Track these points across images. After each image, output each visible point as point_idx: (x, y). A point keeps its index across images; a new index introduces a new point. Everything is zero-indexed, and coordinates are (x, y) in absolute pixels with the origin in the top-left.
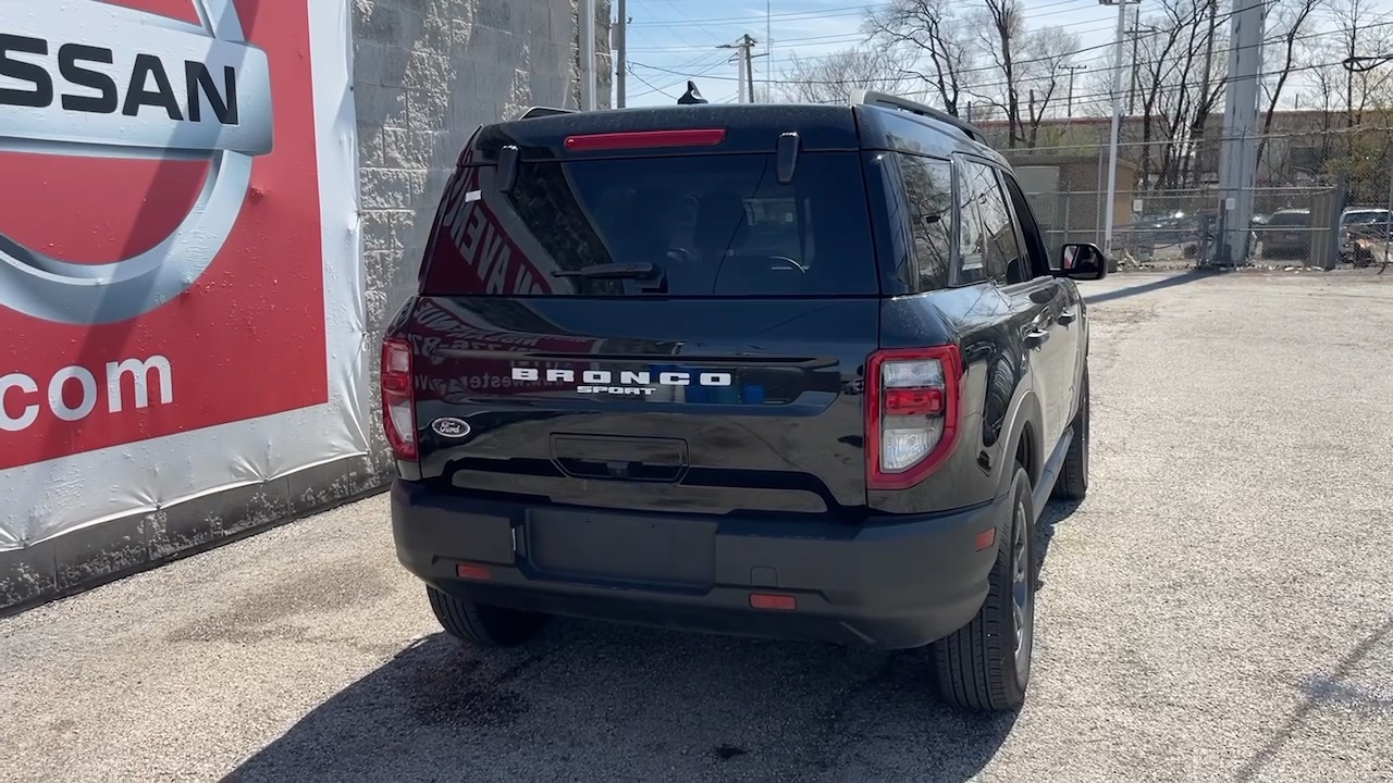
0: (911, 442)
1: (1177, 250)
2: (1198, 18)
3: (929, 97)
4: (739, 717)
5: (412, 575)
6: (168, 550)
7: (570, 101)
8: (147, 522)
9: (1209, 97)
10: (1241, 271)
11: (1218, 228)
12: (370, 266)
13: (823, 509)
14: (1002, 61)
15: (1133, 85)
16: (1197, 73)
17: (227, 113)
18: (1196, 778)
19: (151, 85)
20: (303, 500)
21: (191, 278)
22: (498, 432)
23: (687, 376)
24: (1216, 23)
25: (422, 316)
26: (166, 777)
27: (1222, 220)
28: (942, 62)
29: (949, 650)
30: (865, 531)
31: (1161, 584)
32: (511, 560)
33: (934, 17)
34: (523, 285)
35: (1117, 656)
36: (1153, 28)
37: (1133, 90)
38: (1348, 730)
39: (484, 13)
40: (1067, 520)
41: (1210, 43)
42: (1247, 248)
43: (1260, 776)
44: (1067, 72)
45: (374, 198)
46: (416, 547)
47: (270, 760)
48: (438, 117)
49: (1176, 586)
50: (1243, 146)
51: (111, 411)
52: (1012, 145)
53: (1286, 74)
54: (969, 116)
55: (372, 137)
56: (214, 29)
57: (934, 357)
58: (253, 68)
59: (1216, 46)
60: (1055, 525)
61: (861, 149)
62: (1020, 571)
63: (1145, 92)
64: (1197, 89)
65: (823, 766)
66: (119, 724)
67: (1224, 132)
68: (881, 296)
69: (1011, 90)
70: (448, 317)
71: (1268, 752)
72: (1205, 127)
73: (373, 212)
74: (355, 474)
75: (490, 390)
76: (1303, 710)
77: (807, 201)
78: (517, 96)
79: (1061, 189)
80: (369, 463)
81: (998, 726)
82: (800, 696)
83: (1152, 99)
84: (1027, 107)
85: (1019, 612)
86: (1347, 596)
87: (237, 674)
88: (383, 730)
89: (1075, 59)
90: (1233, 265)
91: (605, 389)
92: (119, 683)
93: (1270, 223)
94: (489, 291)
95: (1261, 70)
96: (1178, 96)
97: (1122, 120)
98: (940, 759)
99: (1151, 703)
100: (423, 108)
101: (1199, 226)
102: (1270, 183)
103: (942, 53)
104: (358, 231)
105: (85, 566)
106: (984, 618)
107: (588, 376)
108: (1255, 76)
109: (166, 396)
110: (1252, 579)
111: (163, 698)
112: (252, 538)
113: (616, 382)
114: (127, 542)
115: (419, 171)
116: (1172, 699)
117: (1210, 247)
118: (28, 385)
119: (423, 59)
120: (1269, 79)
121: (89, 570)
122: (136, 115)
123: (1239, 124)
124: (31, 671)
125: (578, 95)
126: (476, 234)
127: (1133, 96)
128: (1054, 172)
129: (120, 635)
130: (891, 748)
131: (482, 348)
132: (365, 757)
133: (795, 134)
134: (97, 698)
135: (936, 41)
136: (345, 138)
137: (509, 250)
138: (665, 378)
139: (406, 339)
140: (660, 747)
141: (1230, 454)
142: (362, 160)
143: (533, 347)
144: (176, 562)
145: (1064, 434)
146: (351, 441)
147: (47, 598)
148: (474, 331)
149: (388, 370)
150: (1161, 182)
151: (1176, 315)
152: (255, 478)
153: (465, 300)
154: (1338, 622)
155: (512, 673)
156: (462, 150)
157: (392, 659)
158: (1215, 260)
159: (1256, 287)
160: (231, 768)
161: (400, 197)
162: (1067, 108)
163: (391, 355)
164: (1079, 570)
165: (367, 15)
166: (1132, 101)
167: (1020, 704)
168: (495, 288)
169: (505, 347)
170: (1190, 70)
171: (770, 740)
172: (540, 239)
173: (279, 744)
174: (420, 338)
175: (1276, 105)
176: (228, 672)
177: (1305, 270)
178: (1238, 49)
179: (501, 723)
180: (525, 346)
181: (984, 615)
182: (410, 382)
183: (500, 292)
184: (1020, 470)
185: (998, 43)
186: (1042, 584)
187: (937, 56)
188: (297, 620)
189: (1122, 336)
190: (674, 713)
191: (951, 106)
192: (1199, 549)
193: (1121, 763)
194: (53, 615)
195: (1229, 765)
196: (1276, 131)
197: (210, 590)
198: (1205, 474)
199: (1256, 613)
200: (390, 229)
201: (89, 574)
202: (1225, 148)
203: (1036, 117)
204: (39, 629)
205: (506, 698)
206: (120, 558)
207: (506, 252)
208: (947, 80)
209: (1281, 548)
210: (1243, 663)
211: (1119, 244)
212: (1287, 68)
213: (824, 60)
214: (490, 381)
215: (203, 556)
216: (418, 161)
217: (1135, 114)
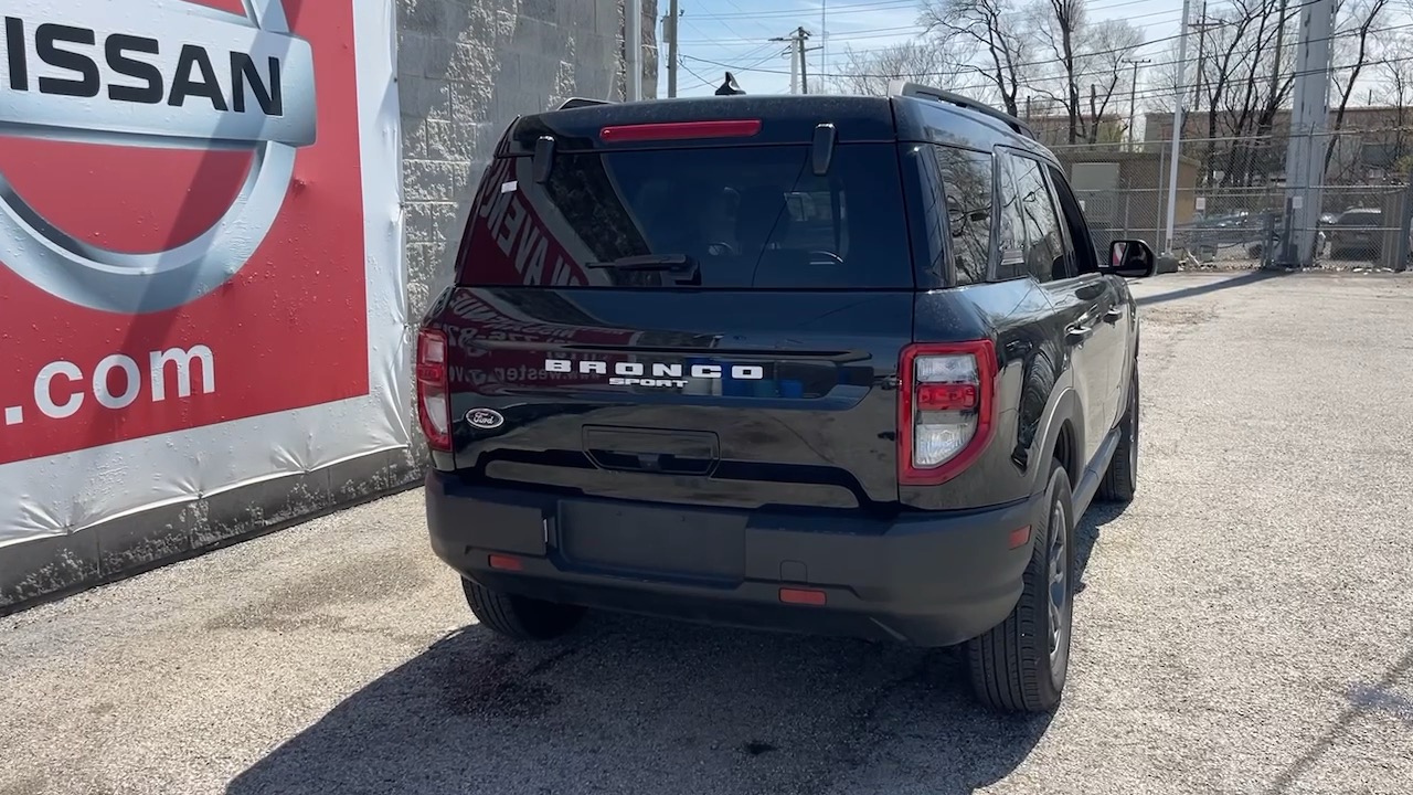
0: (944, 438)
1: (1241, 250)
2: (1267, 11)
3: (987, 90)
4: (770, 714)
5: (449, 567)
6: (209, 538)
7: (615, 94)
8: (189, 511)
9: (1278, 92)
10: (1308, 272)
11: (1284, 227)
12: (413, 259)
13: (855, 504)
14: (1063, 55)
15: (1199, 79)
16: (1267, 68)
17: (271, 104)
18: (1232, 783)
19: (196, 75)
20: (344, 491)
21: (234, 268)
22: (534, 425)
23: (719, 368)
24: (1286, 17)
25: (459, 307)
26: (202, 761)
27: (1288, 221)
28: (1001, 56)
29: (983, 649)
30: (897, 526)
31: (1206, 588)
32: (543, 551)
33: (994, 9)
34: (562, 276)
35: (1157, 660)
36: (1221, 21)
37: (1198, 85)
38: (1392, 739)
39: (529, 5)
40: (1112, 522)
41: (1280, 36)
42: (1314, 248)
43: (1299, 783)
44: (1129, 65)
45: (417, 191)
46: (450, 539)
47: (303, 747)
48: (483, 110)
49: (1223, 590)
50: (1311, 143)
51: (154, 400)
52: (1072, 141)
53: (1358, 69)
54: (1028, 111)
55: (415, 129)
56: (259, 21)
57: (969, 352)
58: (297, 60)
59: (1286, 38)
60: (1100, 528)
61: (897, 142)
62: (1058, 572)
63: (1211, 86)
64: (1265, 83)
65: (854, 764)
66: (157, 708)
67: (1293, 129)
68: (915, 290)
69: (1072, 85)
70: (486, 308)
71: (1309, 758)
72: (1274, 123)
73: (415, 204)
74: (394, 466)
75: (527, 382)
76: (1346, 718)
77: (842, 194)
78: (561, 89)
79: (1122, 186)
80: (409, 455)
81: (1033, 726)
82: (833, 694)
83: (1218, 94)
84: (1088, 102)
85: (1055, 612)
86: (1399, 604)
87: (274, 661)
88: (416, 719)
89: (1138, 52)
90: (1299, 266)
91: (637, 381)
92: (158, 669)
93: (1339, 223)
94: (527, 282)
95: (1331, 64)
96: (1246, 91)
97: (1186, 115)
98: (971, 759)
99: (1191, 708)
100: (467, 100)
101: (1266, 225)
102: (1342, 182)
103: (1000, 46)
104: (400, 224)
105: (128, 553)
106: (1018, 617)
107: (620, 368)
108: (1325, 71)
109: (209, 386)
110: (1301, 585)
111: (201, 684)
112: (293, 529)
113: (648, 374)
114: (170, 531)
115: (463, 163)
116: (1212, 704)
117: (1276, 247)
118: (73, 372)
119: (467, 51)
120: (1341, 73)
121: (132, 557)
122: (180, 105)
123: (1307, 119)
124: (73, 655)
125: (624, 88)
126: (514, 225)
127: (1198, 91)
128: (1115, 168)
129: (160, 621)
130: (923, 746)
131: (518, 339)
132: (396, 745)
133: (831, 126)
134: (136, 682)
135: (994, 34)
136: (388, 129)
137: (547, 242)
138: (697, 371)
139: (441, 330)
140: (690, 741)
141: (1286, 458)
142: (405, 153)
143: (570, 339)
144: (217, 552)
145: (1111, 434)
146: (391, 433)
147: (90, 584)
148: (511, 322)
149: (423, 361)
150: (1226, 179)
151: (1236, 316)
152: (297, 469)
153: (503, 291)
154: (1388, 630)
155: (543, 666)
156: (499, 140)
157: (427, 649)
158: (1279, 260)
159: (1320, 289)
160: (265, 753)
161: (443, 190)
162: (1130, 103)
163: (427, 345)
164: (1123, 573)
165: (411, 6)
166: (1197, 95)
167: (1054, 707)
168: (533, 281)
169: (543, 339)
170: (1259, 64)
171: (800, 737)
172: (578, 231)
173: (313, 730)
174: (457, 329)
175: (1348, 101)
176: (264, 660)
177: (1374, 272)
178: (1307, 42)
179: (532, 714)
180: (562, 338)
181: (1019, 613)
182: (445, 373)
183: (537, 282)
184: (1058, 469)
185: (1059, 36)
186: (1084, 586)
187: (996, 50)
188: (334, 610)
189: (1180, 336)
190: (705, 708)
191: (1010, 101)
192: (1248, 554)
193: (1156, 767)
194: (95, 601)
195: (1268, 770)
196: (1347, 128)
197: (249, 579)
198: (1258, 477)
199: (1304, 619)
200: (433, 221)
201: (131, 561)
202: (1293, 145)
203: (1098, 113)
204: (81, 615)
205: (539, 690)
206: (162, 546)
207: (544, 243)
208: (1006, 73)
209: (1333, 554)
210: (1287, 669)
211: (1181, 244)
212: (1360, 62)
213: (880, 53)
214: (527, 373)
215: (244, 545)
216: (461, 153)
217: (1201, 109)
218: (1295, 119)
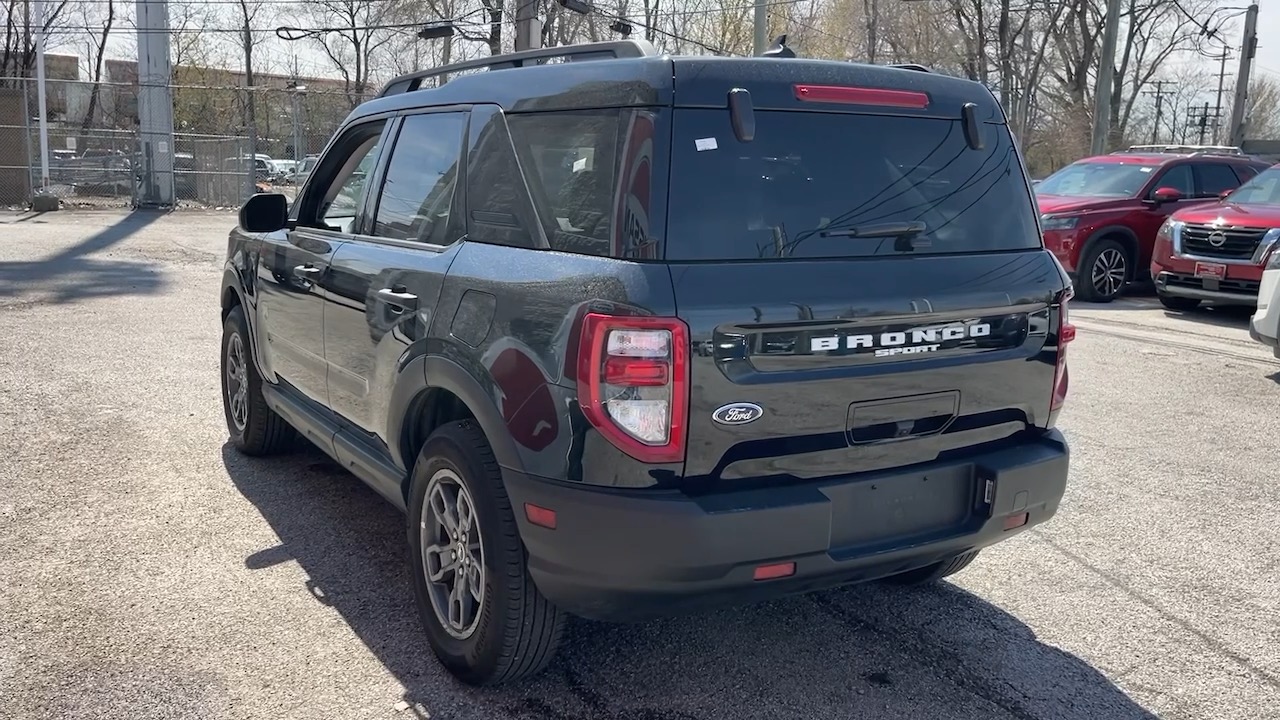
23: (962, 329)
91: (900, 350)
107: (885, 339)
113: (909, 342)
138: (947, 334)
218: (142, 70)
